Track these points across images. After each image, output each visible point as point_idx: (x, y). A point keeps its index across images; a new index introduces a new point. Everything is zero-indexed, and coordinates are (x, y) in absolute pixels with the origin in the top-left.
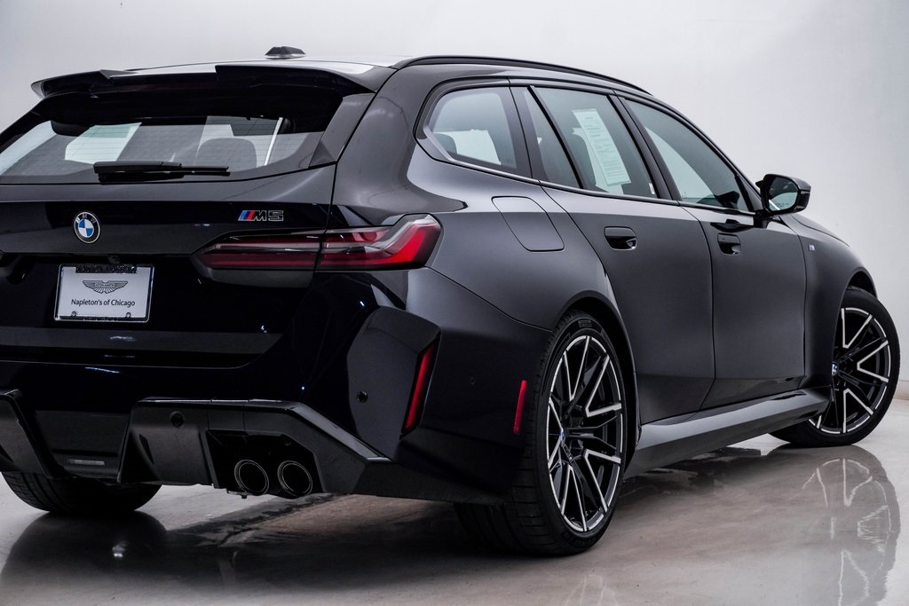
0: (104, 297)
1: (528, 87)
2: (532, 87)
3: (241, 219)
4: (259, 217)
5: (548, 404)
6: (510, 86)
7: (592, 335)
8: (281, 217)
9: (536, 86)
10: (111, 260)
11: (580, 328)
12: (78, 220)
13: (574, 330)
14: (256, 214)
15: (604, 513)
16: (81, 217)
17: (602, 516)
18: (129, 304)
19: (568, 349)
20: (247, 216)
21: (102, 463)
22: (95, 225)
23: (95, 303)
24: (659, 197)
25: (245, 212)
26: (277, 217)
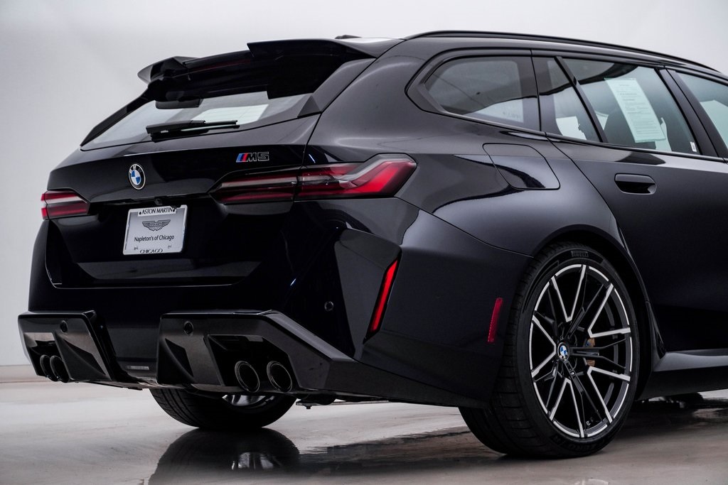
0: (155, 234)
1: (555, 57)
2: (559, 58)
3: (238, 161)
4: (251, 159)
5: (531, 321)
6: (532, 56)
7: (588, 264)
8: (267, 157)
9: (564, 57)
10: (157, 203)
11: (571, 257)
12: (131, 171)
13: (565, 258)
14: (249, 156)
15: (609, 424)
16: (132, 169)
17: (606, 426)
18: (170, 238)
19: (557, 274)
20: (242, 158)
21: (147, 368)
22: (141, 174)
23: (149, 239)
24: (701, 154)
25: (240, 155)
26: (264, 157)
